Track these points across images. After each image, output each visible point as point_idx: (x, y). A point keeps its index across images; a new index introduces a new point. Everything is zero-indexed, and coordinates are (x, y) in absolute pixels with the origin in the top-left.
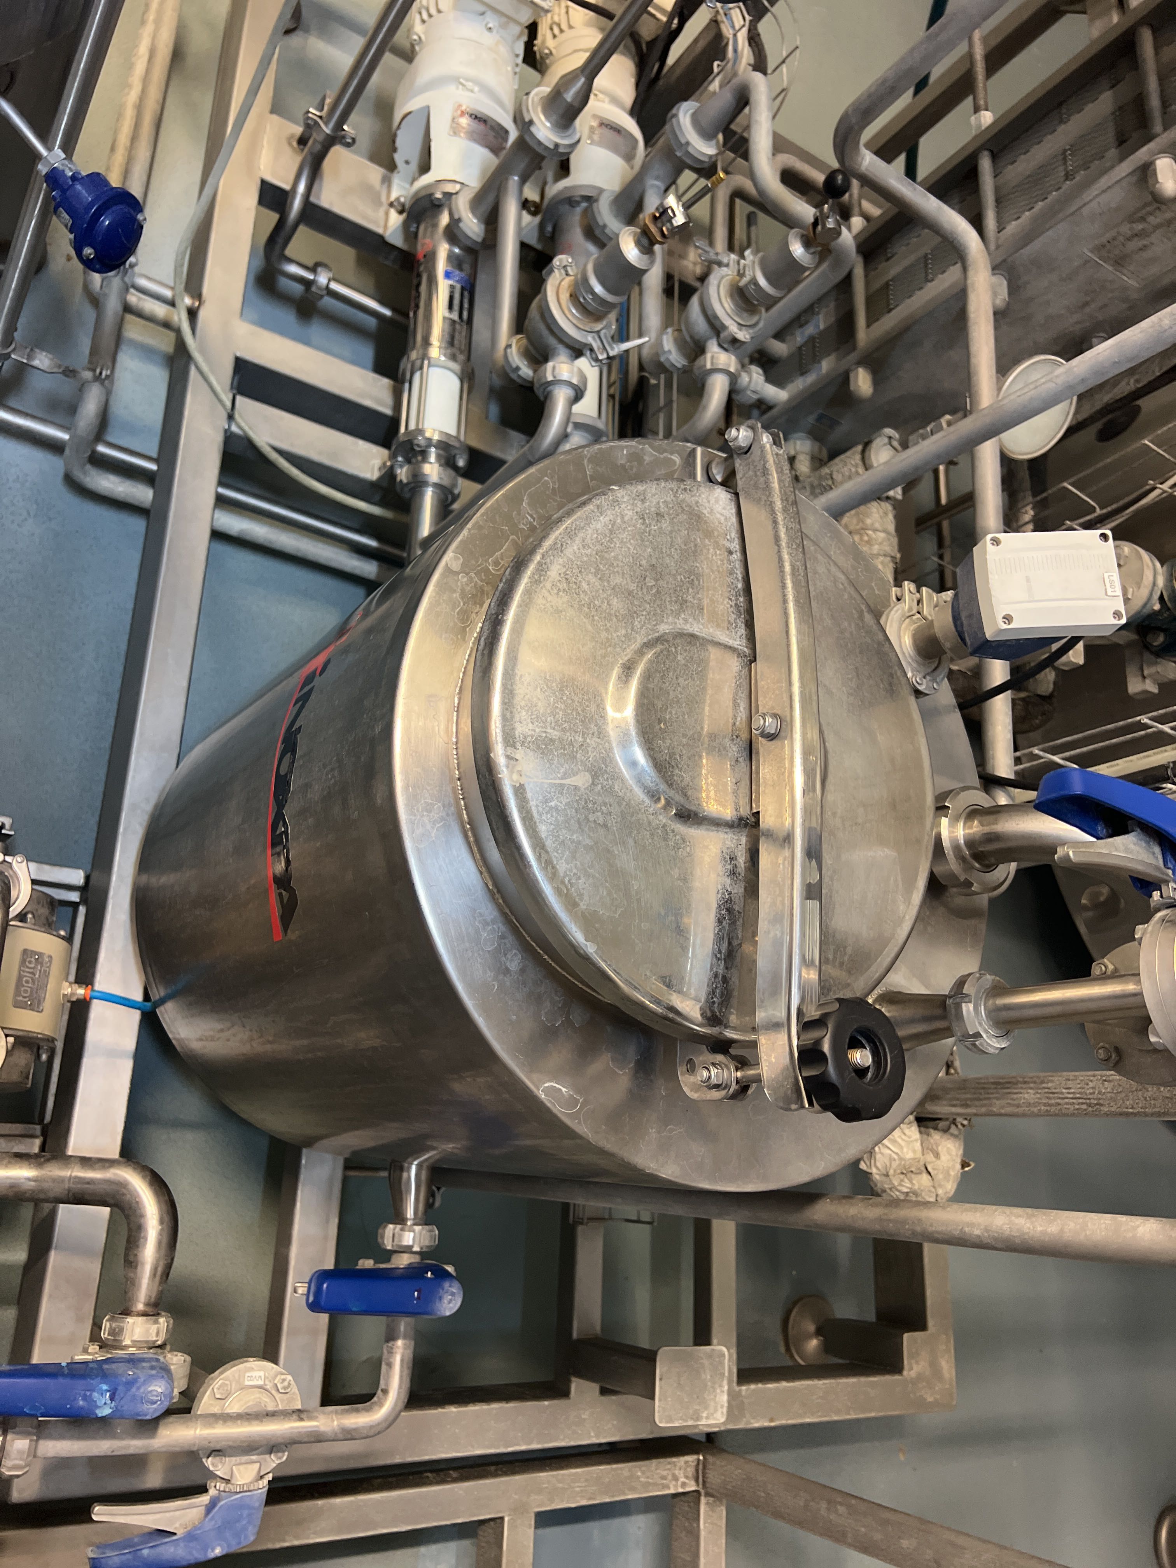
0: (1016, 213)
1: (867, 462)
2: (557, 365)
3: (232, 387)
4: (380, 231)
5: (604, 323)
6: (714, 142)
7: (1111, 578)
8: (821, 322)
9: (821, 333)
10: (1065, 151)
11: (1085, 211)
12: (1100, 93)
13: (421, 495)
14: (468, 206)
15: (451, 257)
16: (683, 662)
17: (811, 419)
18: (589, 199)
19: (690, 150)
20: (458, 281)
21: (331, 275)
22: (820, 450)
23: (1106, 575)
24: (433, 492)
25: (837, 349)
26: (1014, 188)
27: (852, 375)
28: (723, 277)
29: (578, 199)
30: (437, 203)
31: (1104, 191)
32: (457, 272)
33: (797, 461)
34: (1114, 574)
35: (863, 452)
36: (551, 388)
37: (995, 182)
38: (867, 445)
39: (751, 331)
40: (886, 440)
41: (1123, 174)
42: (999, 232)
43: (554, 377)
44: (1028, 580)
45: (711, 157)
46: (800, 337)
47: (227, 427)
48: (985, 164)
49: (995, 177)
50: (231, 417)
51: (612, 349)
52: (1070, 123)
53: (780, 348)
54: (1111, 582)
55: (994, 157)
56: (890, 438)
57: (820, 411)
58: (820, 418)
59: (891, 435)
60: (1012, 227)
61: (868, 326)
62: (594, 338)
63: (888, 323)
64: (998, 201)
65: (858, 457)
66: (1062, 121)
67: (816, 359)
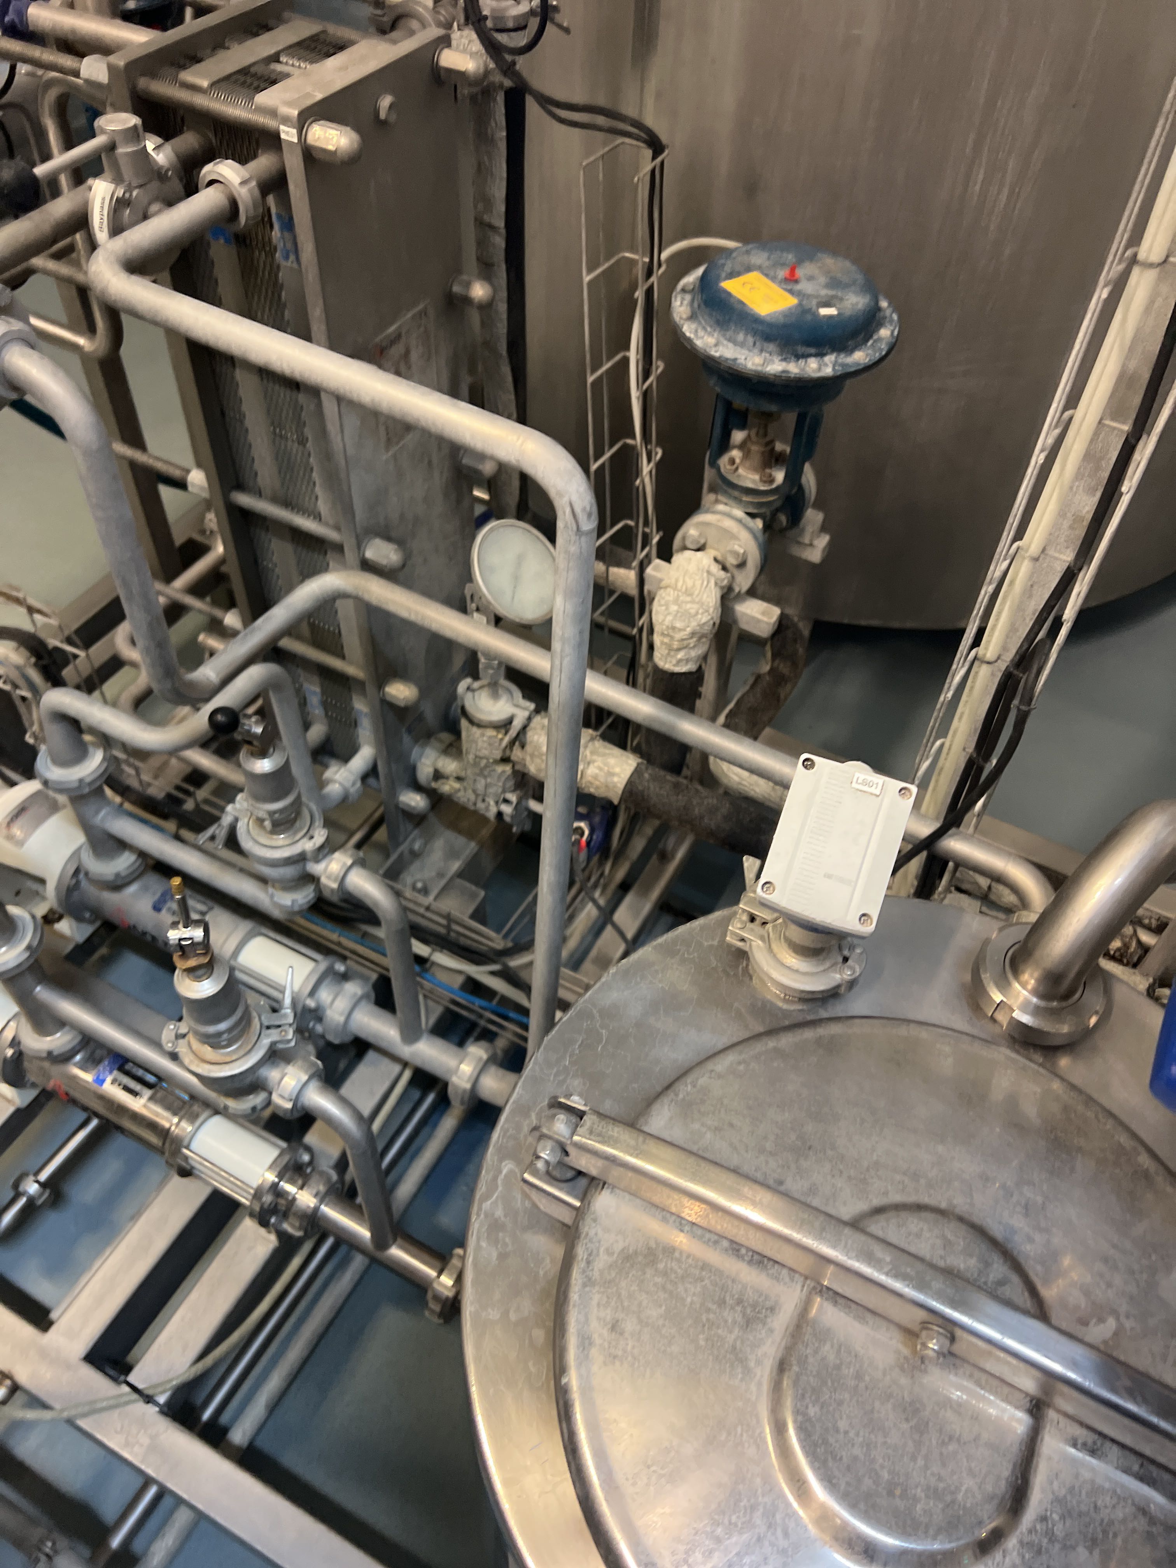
0: (310, 499)
1: (483, 724)
2: (279, 1092)
3: (115, 1380)
4: (11, 1110)
5: (254, 1014)
6: (91, 749)
7: (860, 781)
8: (313, 689)
9: (324, 692)
10: (274, 433)
11: (351, 451)
12: (233, 378)
13: (326, 1218)
14: (36, 1036)
15: (83, 1067)
16: (817, 1408)
17: (407, 739)
18: (77, 872)
19: (88, 780)
20: (111, 1072)
21: (32, 1178)
22: (441, 741)
23: (854, 785)
24: (326, 1205)
25: (350, 689)
26: (283, 484)
27: (388, 698)
28: (248, 831)
29: (74, 881)
30: (17, 1054)
31: (342, 431)
32: (101, 1067)
33: (442, 770)
34: (857, 775)
35: (471, 722)
36: (299, 1105)
37: (266, 498)
38: (464, 712)
39: (317, 824)
40: (470, 694)
41: (336, 409)
42: (320, 520)
43: (291, 1100)
44: (828, 876)
45: (104, 759)
46: (316, 709)
47: (157, 1409)
48: (244, 500)
49: (260, 496)
50: (149, 1399)
51: (285, 1015)
52: (247, 413)
53: (317, 732)
54: (864, 783)
55: (240, 487)
56: (468, 689)
57: (404, 730)
58: (409, 731)
59: (466, 686)
60: (323, 506)
61: (343, 657)
62: (268, 1036)
63: (352, 641)
64: (287, 504)
65: (475, 729)
66: (241, 421)
67: (348, 710)
